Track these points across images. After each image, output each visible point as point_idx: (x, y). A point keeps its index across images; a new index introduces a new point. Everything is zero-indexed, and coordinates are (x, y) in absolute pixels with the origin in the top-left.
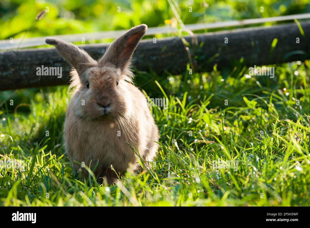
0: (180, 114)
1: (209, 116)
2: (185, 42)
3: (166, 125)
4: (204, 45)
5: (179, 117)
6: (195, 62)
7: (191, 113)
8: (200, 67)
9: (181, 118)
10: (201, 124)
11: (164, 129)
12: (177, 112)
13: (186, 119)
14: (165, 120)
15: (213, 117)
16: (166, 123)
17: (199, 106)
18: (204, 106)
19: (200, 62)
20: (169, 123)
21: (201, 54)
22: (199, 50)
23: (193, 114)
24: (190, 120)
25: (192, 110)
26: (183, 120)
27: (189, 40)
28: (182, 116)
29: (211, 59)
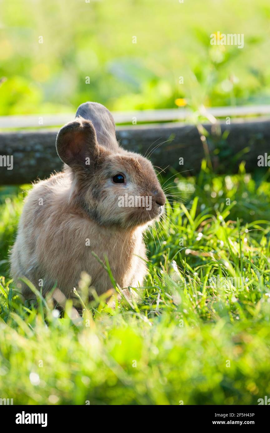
0: (186, 227)
1: (226, 231)
2: (202, 130)
3: (165, 243)
4: (229, 136)
5: (184, 232)
6: (216, 159)
7: (203, 227)
8: (222, 167)
9: (187, 234)
10: (215, 242)
11: (162, 247)
12: (182, 225)
13: (194, 235)
14: (165, 235)
15: (231, 232)
16: (166, 240)
17: (214, 218)
18: (221, 218)
19: (222, 159)
20: (170, 239)
21: (223, 148)
22: (223, 143)
23: (206, 228)
24: (200, 236)
25: (204, 223)
26: (190, 237)
27: (208, 128)
28: (189, 230)
29: (239, 156)
